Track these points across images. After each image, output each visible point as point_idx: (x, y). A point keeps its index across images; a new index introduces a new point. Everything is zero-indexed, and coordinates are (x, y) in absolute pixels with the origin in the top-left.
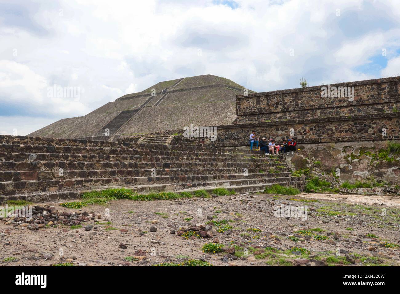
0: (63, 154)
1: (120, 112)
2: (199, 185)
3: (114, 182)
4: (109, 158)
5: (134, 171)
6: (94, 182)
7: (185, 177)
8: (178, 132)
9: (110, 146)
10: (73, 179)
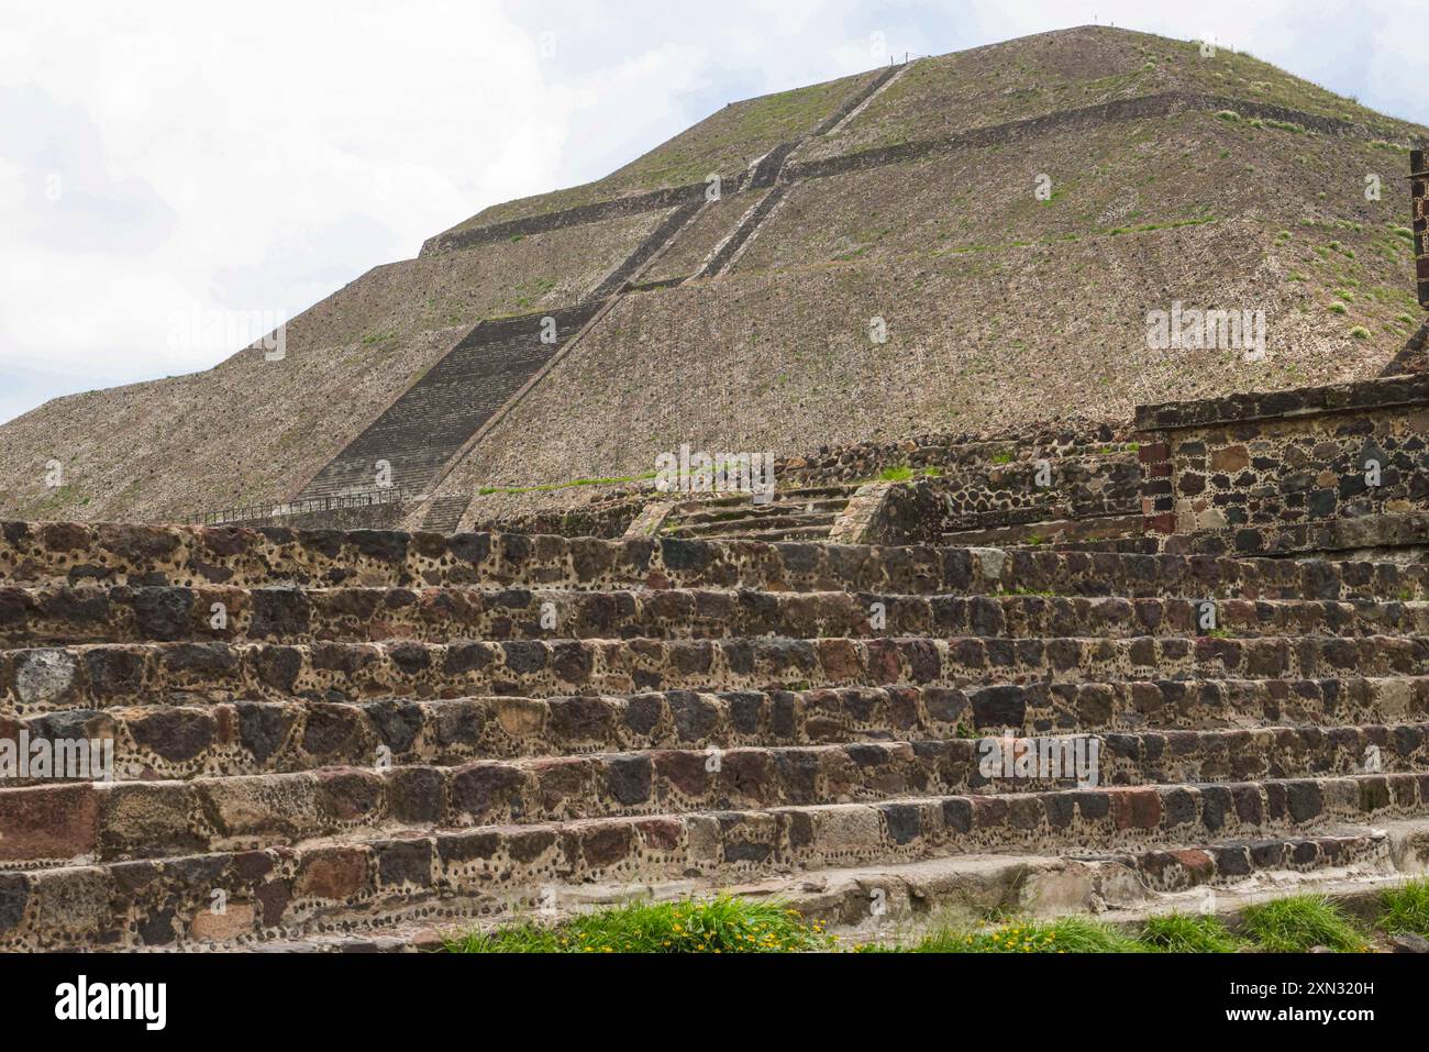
0: (260, 648)
1: (464, 329)
2: (1266, 857)
3: (646, 852)
4: (581, 665)
5: (779, 758)
6: (506, 856)
7: (1151, 796)
8: (914, 458)
9: (570, 569)
10: (357, 839)
